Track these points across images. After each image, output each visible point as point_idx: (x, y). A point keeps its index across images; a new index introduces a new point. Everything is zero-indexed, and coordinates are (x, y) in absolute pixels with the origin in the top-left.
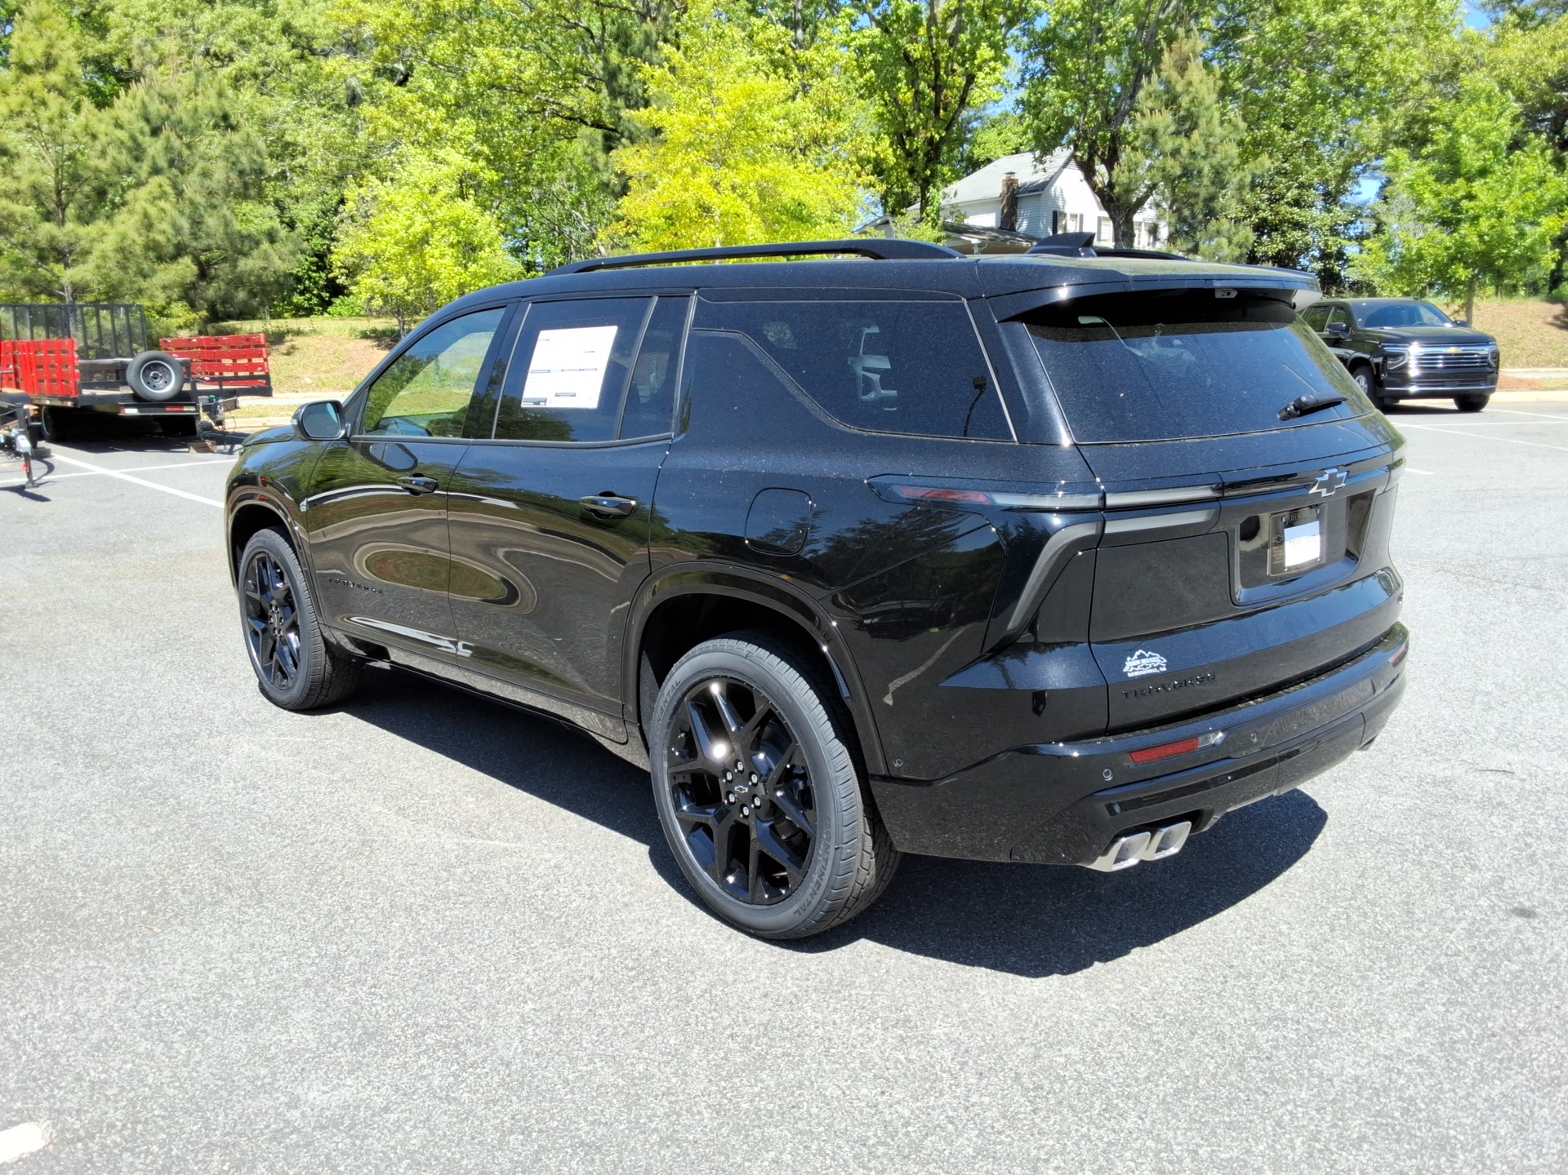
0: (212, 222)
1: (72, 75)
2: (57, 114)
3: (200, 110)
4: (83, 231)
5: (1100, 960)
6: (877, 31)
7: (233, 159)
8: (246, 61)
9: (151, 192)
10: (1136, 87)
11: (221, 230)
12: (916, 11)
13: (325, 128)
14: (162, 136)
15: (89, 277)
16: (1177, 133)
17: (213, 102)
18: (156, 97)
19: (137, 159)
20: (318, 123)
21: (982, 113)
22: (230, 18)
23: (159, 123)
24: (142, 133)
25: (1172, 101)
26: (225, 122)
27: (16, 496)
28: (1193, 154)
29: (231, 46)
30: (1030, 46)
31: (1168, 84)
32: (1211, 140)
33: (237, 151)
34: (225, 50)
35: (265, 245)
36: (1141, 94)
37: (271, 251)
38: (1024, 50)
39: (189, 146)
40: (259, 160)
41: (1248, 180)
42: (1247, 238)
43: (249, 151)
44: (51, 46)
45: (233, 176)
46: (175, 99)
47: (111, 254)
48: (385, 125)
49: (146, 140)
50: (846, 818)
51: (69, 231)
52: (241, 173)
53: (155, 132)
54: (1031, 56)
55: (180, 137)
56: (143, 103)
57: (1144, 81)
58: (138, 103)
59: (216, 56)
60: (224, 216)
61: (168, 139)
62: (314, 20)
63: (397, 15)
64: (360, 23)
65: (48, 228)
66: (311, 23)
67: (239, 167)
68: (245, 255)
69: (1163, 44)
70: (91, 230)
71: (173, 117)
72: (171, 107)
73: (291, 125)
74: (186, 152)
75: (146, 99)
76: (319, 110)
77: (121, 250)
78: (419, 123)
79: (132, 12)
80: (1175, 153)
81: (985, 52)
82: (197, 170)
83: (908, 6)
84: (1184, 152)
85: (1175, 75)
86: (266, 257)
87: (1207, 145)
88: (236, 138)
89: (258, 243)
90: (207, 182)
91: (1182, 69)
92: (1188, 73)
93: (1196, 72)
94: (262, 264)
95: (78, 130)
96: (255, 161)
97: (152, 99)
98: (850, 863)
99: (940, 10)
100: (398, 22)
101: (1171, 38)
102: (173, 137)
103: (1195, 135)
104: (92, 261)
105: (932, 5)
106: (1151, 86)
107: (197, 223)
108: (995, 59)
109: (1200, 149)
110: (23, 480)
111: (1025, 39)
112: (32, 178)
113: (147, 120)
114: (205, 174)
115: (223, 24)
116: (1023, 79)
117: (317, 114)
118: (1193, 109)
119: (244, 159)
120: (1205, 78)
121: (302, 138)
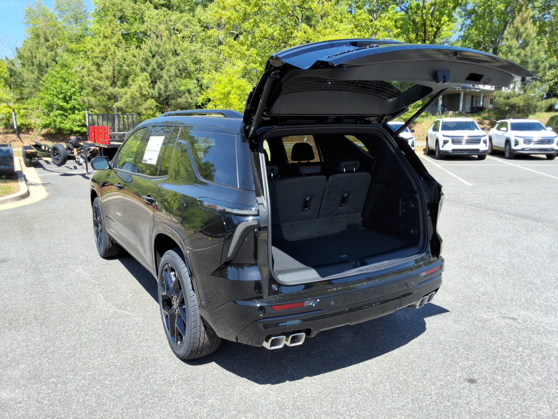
0: (171, 86)
1: (119, 39)
2: (113, 52)
3: (168, 49)
4: (120, 90)
5: (289, 380)
6: (403, 13)
7: (177, 65)
8: (186, 33)
9: (143, 78)
10: (504, 29)
11: (173, 89)
12: (418, 4)
13: (211, 54)
14: (155, 58)
15: (122, 105)
16: (519, 48)
17: (172, 46)
18: (154, 44)
19: (148, 65)
20: (208, 52)
21: (449, 40)
22: (181, 18)
23: (155, 53)
24: (149, 57)
25: (518, 36)
26: (176, 53)
27: (81, 177)
28: (526, 56)
29: (182, 27)
30: (465, 15)
31: (517, 30)
32: (533, 51)
33: (179, 63)
34: (180, 29)
35: (187, 94)
36: (506, 32)
37: (188, 96)
38: (463, 17)
39: (164, 61)
40: (185, 66)
41: (548, 66)
42: (546, 89)
43: (182, 63)
44: (113, 30)
45: (177, 71)
46: (160, 45)
47: (128, 99)
48: (227, 52)
49: (150, 59)
50: (193, 319)
51: (116, 90)
52: (180, 70)
53: (153, 56)
54: (465, 19)
55: (161, 58)
56: (150, 46)
57: (508, 27)
58: (149, 47)
59: (177, 30)
60: (175, 85)
61: (157, 59)
62: (207, 17)
63: (232, 14)
64: (221, 18)
65: (111, 89)
66: (206, 18)
67: (179, 68)
68: (181, 97)
69: (517, 13)
70: (123, 90)
71: (159, 51)
72: (159, 48)
73: (199, 52)
74: (163, 63)
75: (151, 45)
76: (209, 48)
77: (132, 97)
78: (238, 52)
79: (151, 16)
80: (518, 55)
81: (445, 18)
82: (166, 69)
83: (415, 3)
84: (522, 54)
85: (520, 25)
86: (187, 98)
87: (531, 53)
88: (179, 58)
89: (184, 93)
90: (169, 73)
91: (523, 22)
92: (526, 25)
93: (529, 24)
94: (185, 100)
95: (119, 57)
96: (184, 66)
97: (153, 45)
98: (195, 336)
99: (427, 4)
100: (232, 17)
101: (520, 10)
102: (159, 58)
103: (528, 48)
104: (123, 100)
105: (424, 2)
106: (509, 29)
107: (166, 87)
108: (449, 21)
109: (529, 54)
110: (85, 172)
111: (464, 13)
112: (106, 73)
113: (151, 52)
114: (168, 71)
115: (179, 20)
116: (462, 28)
117: (208, 49)
118: (527, 38)
119: (181, 66)
120: (533, 27)
121: (202, 57)
